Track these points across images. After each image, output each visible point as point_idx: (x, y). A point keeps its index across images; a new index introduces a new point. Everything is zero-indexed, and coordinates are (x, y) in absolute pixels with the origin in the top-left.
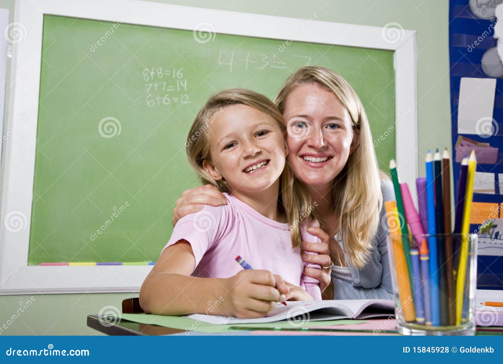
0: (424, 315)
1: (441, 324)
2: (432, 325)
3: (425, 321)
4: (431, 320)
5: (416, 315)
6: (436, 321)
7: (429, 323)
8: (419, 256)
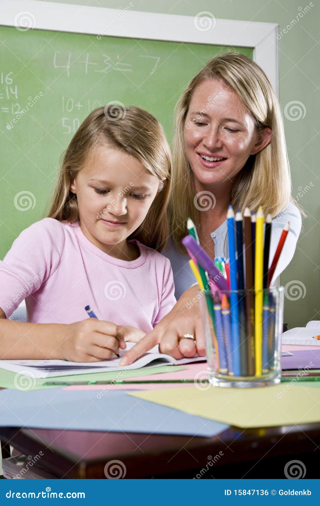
0: (227, 366)
1: (242, 375)
2: (235, 375)
3: (228, 372)
4: (233, 371)
5: (221, 367)
6: (237, 371)
7: (231, 374)
8: (221, 310)
